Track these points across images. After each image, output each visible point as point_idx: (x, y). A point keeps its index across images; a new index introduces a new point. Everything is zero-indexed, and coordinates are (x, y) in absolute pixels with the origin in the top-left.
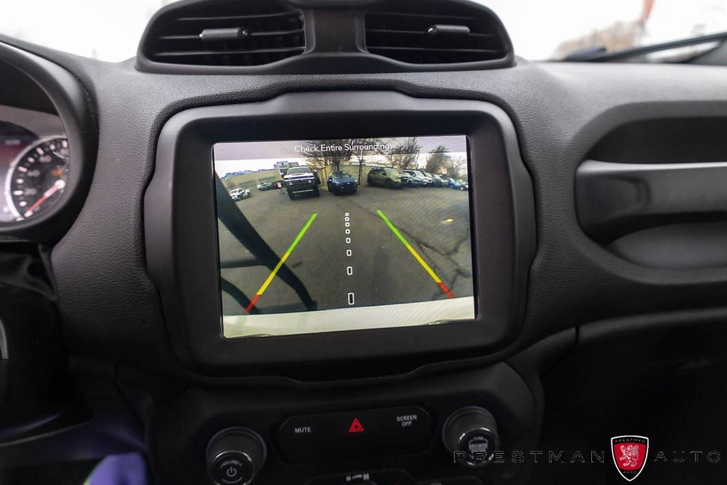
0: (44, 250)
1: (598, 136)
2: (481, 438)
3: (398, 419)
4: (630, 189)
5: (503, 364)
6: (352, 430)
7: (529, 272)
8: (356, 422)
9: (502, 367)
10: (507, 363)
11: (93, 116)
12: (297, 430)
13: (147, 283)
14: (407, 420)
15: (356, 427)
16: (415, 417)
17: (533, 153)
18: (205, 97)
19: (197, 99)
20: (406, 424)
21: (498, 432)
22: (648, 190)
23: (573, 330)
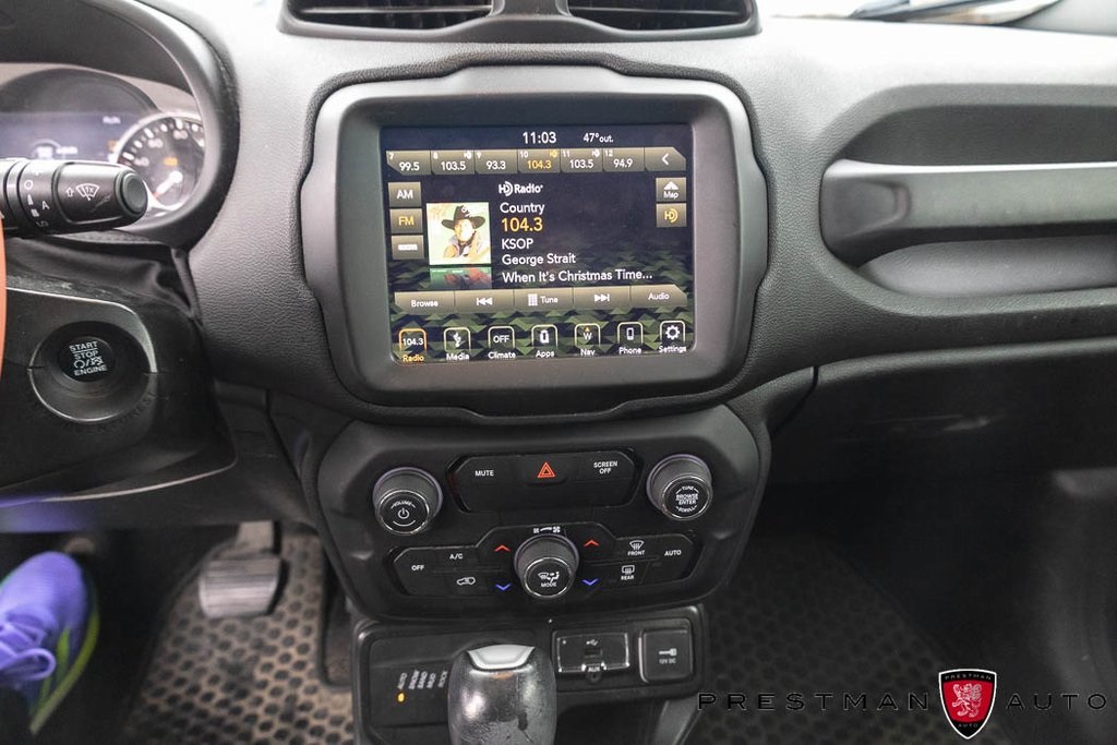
0: (178, 255)
1: (858, 128)
2: (691, 488)
3: (596, 465)
4: (886, 196)
5: (722, 408)
6: (541, 475)
7: (756, 295)
8: (546, 467)
9: (722, 410)
10: (727, 405)
11: (229, 90)
12: (478, 473)
13: (306, 295)
14: (605, 467)
15: (546, 472)
16: (616, 464)
17: (769, 149)
18: (371, 71)
19: (361, 73)
20: (605, 471)
21: (712, 485)
22: (909, 198)
23: (811, 370)
